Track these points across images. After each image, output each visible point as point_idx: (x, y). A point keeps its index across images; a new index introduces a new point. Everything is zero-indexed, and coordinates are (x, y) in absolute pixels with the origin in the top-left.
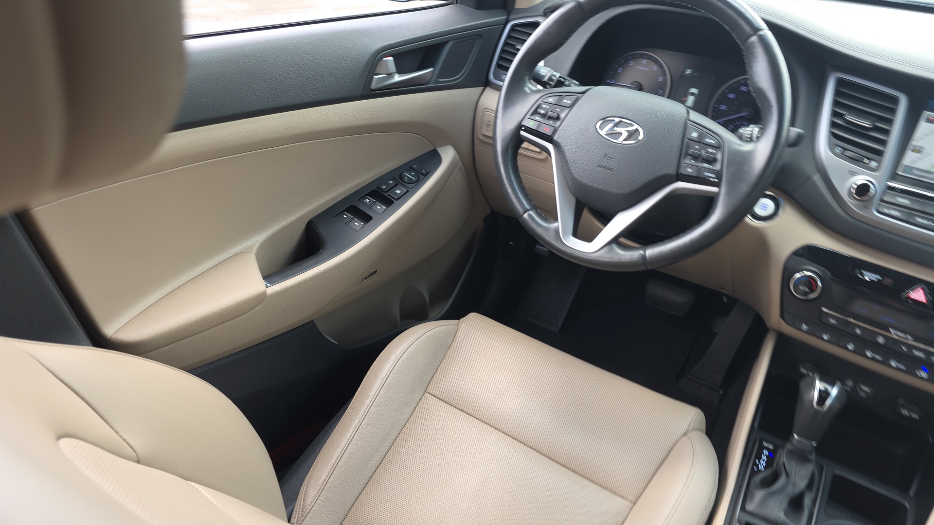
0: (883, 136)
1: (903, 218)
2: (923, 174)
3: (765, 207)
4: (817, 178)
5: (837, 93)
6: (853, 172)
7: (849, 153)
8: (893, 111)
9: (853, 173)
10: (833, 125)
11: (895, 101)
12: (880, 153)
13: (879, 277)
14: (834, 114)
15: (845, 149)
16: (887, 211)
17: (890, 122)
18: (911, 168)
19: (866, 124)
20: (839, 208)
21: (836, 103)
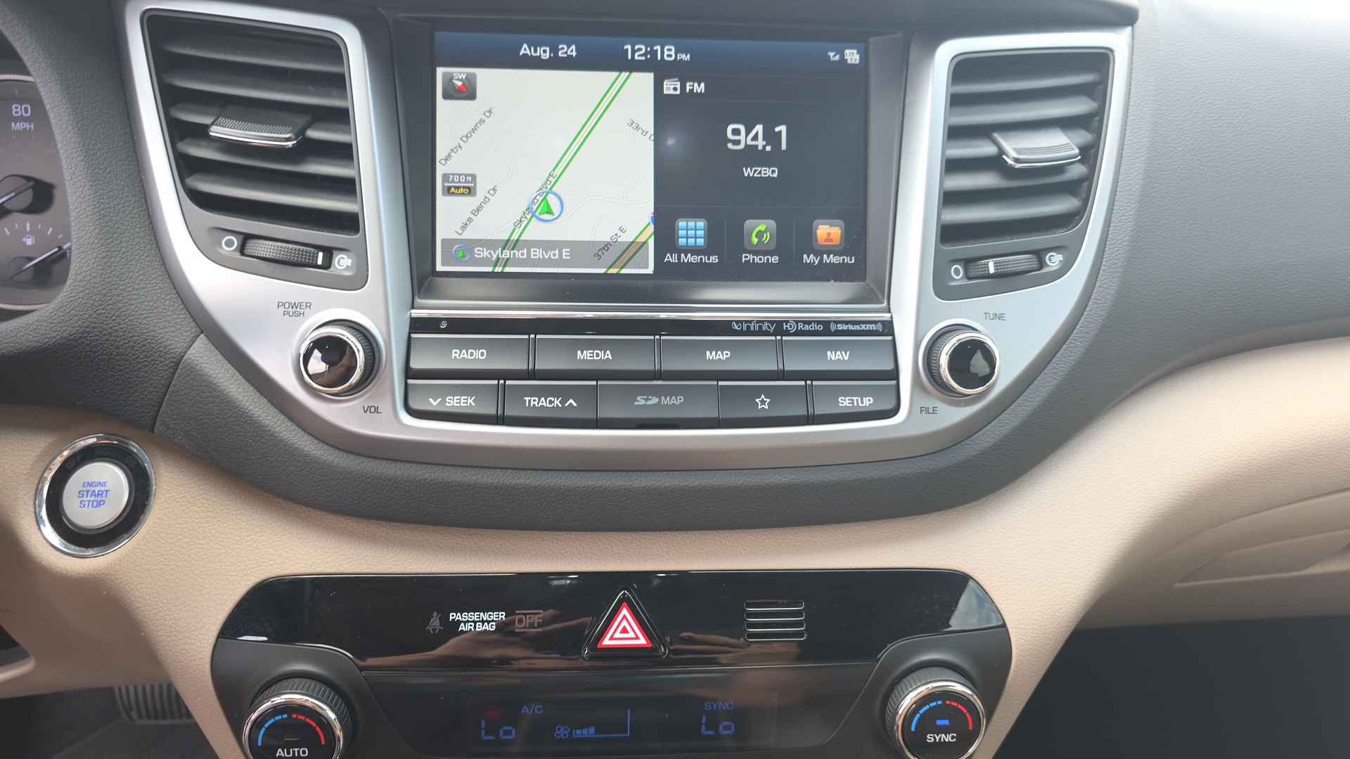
0: (340, 166)
1: (490, 410)
2: (507, 254)
3: (97, 495)
4: (201, 355)
5: (162, 64)
6: (294, 305)
7: (264, 248)
8: (339, 83)
9: (296, 310)
10: (185, 167)
11: (332, 49)
12: (351, 223)
13: (502, 616)
14: (177, 132)
15: (246, 238)
16: (434, 404)
17: (342, 117)
18: (470, 245)
19: (281, 137)
20: (301, 433)
21: (169, 97)
